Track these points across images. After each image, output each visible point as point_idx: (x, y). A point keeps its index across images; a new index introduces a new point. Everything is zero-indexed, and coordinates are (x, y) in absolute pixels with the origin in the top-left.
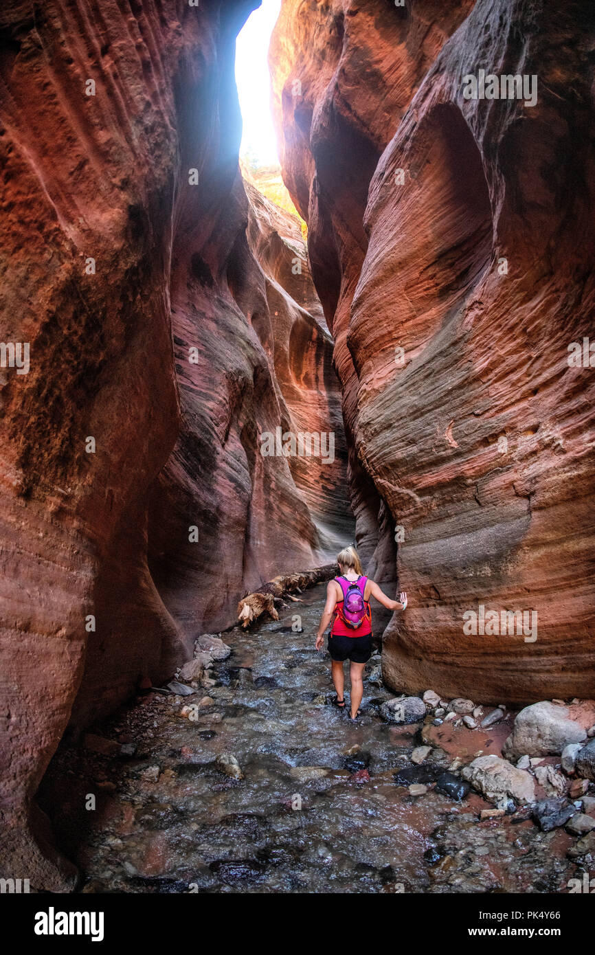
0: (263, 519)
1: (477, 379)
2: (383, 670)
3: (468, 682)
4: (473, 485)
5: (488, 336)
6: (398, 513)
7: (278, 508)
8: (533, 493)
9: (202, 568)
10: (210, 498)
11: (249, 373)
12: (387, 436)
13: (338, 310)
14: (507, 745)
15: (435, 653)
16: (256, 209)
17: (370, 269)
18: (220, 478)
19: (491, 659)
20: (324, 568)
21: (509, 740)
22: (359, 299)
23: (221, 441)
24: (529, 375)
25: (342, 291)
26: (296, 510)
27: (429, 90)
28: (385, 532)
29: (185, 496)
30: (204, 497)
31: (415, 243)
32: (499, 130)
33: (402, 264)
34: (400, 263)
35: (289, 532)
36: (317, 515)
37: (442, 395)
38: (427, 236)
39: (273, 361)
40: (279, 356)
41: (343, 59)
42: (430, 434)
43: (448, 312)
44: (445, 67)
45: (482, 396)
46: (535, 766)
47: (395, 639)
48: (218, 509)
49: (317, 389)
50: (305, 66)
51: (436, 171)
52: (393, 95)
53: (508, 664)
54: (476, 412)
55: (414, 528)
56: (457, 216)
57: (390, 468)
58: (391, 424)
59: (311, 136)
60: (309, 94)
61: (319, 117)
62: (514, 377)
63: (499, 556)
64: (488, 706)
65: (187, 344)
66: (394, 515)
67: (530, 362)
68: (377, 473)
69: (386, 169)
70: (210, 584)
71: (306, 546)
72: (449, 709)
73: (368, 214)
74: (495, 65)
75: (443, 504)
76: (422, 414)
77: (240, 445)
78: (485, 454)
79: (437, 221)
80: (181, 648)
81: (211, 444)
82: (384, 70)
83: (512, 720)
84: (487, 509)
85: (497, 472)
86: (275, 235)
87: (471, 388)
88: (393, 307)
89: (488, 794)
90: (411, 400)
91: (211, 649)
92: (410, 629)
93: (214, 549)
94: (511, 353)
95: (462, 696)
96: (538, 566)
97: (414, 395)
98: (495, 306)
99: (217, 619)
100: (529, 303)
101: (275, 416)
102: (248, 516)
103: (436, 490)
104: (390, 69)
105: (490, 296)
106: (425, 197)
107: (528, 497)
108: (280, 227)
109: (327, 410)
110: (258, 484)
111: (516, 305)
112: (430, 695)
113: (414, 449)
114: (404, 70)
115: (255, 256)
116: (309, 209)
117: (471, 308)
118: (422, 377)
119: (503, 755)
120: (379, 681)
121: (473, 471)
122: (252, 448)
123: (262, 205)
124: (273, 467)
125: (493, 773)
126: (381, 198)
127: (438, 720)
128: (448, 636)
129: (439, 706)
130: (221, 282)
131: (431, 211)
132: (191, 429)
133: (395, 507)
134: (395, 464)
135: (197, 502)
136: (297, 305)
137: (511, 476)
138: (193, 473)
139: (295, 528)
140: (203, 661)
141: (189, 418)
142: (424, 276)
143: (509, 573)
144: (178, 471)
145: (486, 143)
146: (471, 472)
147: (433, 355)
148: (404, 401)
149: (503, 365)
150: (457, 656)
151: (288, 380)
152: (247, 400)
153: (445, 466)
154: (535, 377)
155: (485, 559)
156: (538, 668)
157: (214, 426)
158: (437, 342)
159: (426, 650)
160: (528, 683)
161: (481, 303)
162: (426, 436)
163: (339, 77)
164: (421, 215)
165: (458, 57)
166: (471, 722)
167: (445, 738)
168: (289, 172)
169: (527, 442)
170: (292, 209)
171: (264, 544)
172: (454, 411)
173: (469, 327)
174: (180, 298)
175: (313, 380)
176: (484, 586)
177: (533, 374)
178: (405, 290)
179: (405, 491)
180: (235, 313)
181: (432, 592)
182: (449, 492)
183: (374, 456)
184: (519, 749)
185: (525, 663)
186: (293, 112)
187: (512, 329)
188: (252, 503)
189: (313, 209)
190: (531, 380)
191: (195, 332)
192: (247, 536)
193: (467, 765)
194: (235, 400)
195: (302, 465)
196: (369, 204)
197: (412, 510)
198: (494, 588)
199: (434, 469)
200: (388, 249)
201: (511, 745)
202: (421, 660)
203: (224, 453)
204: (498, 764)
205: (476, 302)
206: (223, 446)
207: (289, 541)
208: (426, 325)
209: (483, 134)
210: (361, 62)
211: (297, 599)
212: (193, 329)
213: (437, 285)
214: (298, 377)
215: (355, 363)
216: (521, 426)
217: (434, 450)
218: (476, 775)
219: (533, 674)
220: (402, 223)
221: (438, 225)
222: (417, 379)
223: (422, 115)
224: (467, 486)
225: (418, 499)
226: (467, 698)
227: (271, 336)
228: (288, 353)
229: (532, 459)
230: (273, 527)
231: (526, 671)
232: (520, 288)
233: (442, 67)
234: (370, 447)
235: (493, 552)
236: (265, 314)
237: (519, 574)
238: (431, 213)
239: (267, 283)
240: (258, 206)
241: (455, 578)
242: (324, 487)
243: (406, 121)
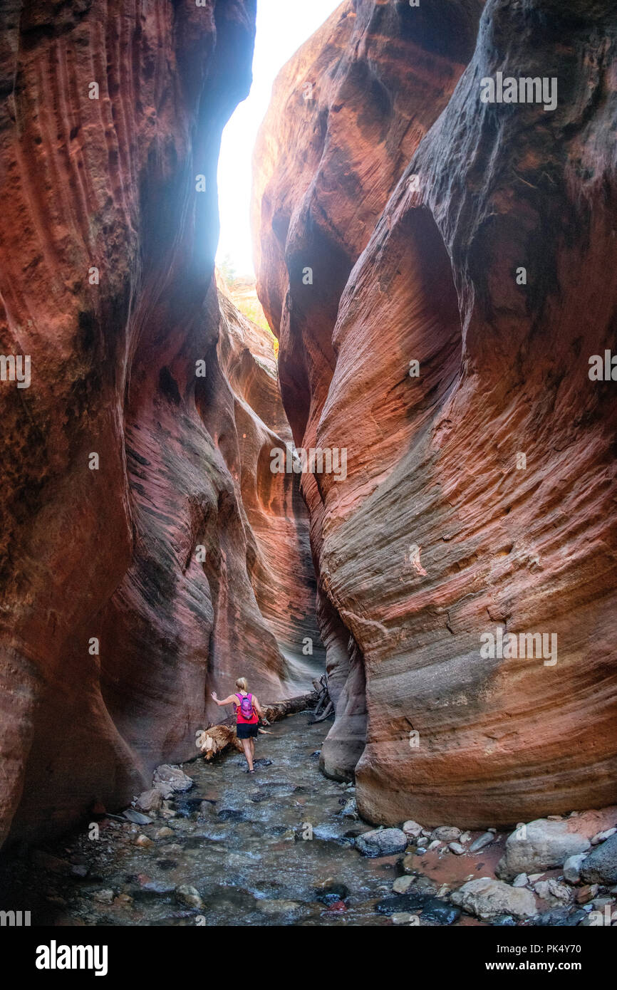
0: (227, 649)
1: (446, 502)
2: (358, 803)
3: (450, 810)
4: (444, 613)
5: (457, 456)
6: (366, 645)
7: (244, 638)
8: (509, 617)
9: (160, 698)
10: (169, 627)
11: (214, 497)
12: (352, 566)
13: (306, 433)
14: (501, 867)
15: (413, 784)
16: (229, 323)
17: (337, 390)
18: (180, 606)
19: (475, 786)
20: (294, 699)
21: (501, 861)
22: (325, 422)
23: (182, 568)
24: (501, 494)
25: (311, 414)
26: (262, 641)
27: (403, 193)
28: (355, 663)
29: (142, 623)
30: (162, 625)
31: (383, 361)
32: (469, 231)
33: (369, 384)
34: (367, 383)
35: (255, 663)
36: (285, 646)
37: (410, 521)
38: (395, 354)
39: (239, 486)
40: (246, 481)
41: (323, 161)
42: (397, 563)
43: (417, 433)
44: (420, 166)
45: (450, 520)
46: (535, 882)
47: (369, 772)
48: (177, 638)
49: (285, 516)
50: (287, 169)
51: (406, 283)
52: (369, 202)
53: (495, 789)
54: (445, 537)
55: (383, 660)
56: (425, 331)
57: (356, 600)
58: (356, 554)
59: (287, 246)
60: (288, 200)
61: (296, 225)
62: (484, 497)
63: (475, 684)
64: (477, 831)
65: (150, 464)
66: (361, 648)
67: (502, 480)
68: (342, 605)
69: (357, 282)
70: (169, 714)
71: (274, 678)
72: (432, 838)
73: (337, 331)
74: (468, 158)
75: (413, 634)
76: (389, 543)
77: (203, 573)
78: (456, 580)
79: (406, 336)
80: (138, 777)
81: (171, 571)
82: (362, 173)
83: (503, 841)
84: (460, 637)
85: (469, 598)
86: (246, 352)
87: (440, 511)
88: (359, 430)
89: (482, 915)
90: (377, 527)
91: (171, 780)
92: (384, 762)
93: (173, 679)
94: (481, 472)
95: (446, 824)
96: (518, 689)
97: (380, 522)
98: (464, 423)
99: (178, 750)
100: (499, 417)
101: (241, 543)
102: (211, 645)
103: (404, 621)
104: (368, 172)
105: (458, 413)
106: (394, 311)
107: (504, 621)
108: (253, 344)
109: (296, 537)
110: (221, 614)
111: (486, 421)
112: (408, 825)
113: (381, 579)
114: (382, 173)
115: (225, 374)
116: (281, 326)
117: (439, 428)
118: (387, 503)
119: (497, 876)
120: (355, 814)
121: (443, 598)
122: (215, 576)
123: (236, 320)
124: (238, 596)
125: (486, 895)
126: (350, 313)
127: (420, 849)
128: (425, 767)
129: (421, 835)
130: (188, 400)
131: (400, 325)
132: (150, 554)
133: (362, 639)
134: (361, 596)
135: (155, 630)
136: (266, 428)
137: (484, 601)
138: (150, 600)
139: (262, 659)
140: (161, 791)
141: (147, 541)
142: (392, 396)
143: (488, 700)
144: (136, 597)
145: (456, 248)
146: (441, 600)
147: (399, 480)
148: (371, 529)
149: (473, 485)
150: (437, 786)
151: (255, 506)
152: (210, 525)
153: (414, 595)
154: (507, 495)
155: (460, 688)
156: (527, 789)
157: (175, 552)
158: (404, 465)
159: (402, 782)
160: (519, 805)
161: (449, 421)
162: (392, 565)
163: (318, 182)
164: (390, 330)
165: (433, 153)
166: (458, 848)
167: (429, 867)
168: (263, 287)
169: (501, 564)
170: (265, 325)
171: (229, 675)
172: (422, 537)
173: (437, 448)
174: (146, 414)
175: (281, 506)
176: (459, 715)
177: (505, 492)
178: (372, 411)
179: (372, 623)
180: (201, 434)
181: (405, 724)
182: (419, 622)
183: (339, 587)
184: (515, 868)
185: (513, 787)
186: (271, 220)
187: (482, 446)
188: (216, 633)
189: (285, 325)
190: (502, 499)
191: (159, 452)
192: (210, 667)
193: (456, 890)
194: (198, 525)
195: (270, 595)
196: (338, 321)
197: (380, 642)
198: (471, 717)
199: (402, 599)
200: (355, 368)
201: (504, 866)
202: (398, 792)
203: (184, 580)
204: (491, 886)
205: (445, 420)
206: (184, 573)
207: (255, 672)
208: (393, 448)
209: (453, 237)
210: (340, 165)
211: (265, 732)
212: (157, 448)
213: (405, 405)
214: (265, 504)
215: (320, 490)
216: (494, 548)
217: (401, 579)
218: (467, 899)
219: (523, 796)
220: (370, 340)
221: (406, 341)
222: (383, 505)
223: (395, 221)
224: (438, 615)
225: (386, 631)
226: (452, 825)
227: (238, 459)
228: (256, 478)
229: (507, 581)
230: (238, 658)
231: (514, 794)
232: (491, 402)
233: (417, 167)
234: (334, 578)
235: (469, 680)
236: (232, 437)
237: (498, 700)
238: (401, 329)
239: (236, 403)
240: (231, 321)
241: (429, 709)
242: (291, 616)
243: (379, 228)
